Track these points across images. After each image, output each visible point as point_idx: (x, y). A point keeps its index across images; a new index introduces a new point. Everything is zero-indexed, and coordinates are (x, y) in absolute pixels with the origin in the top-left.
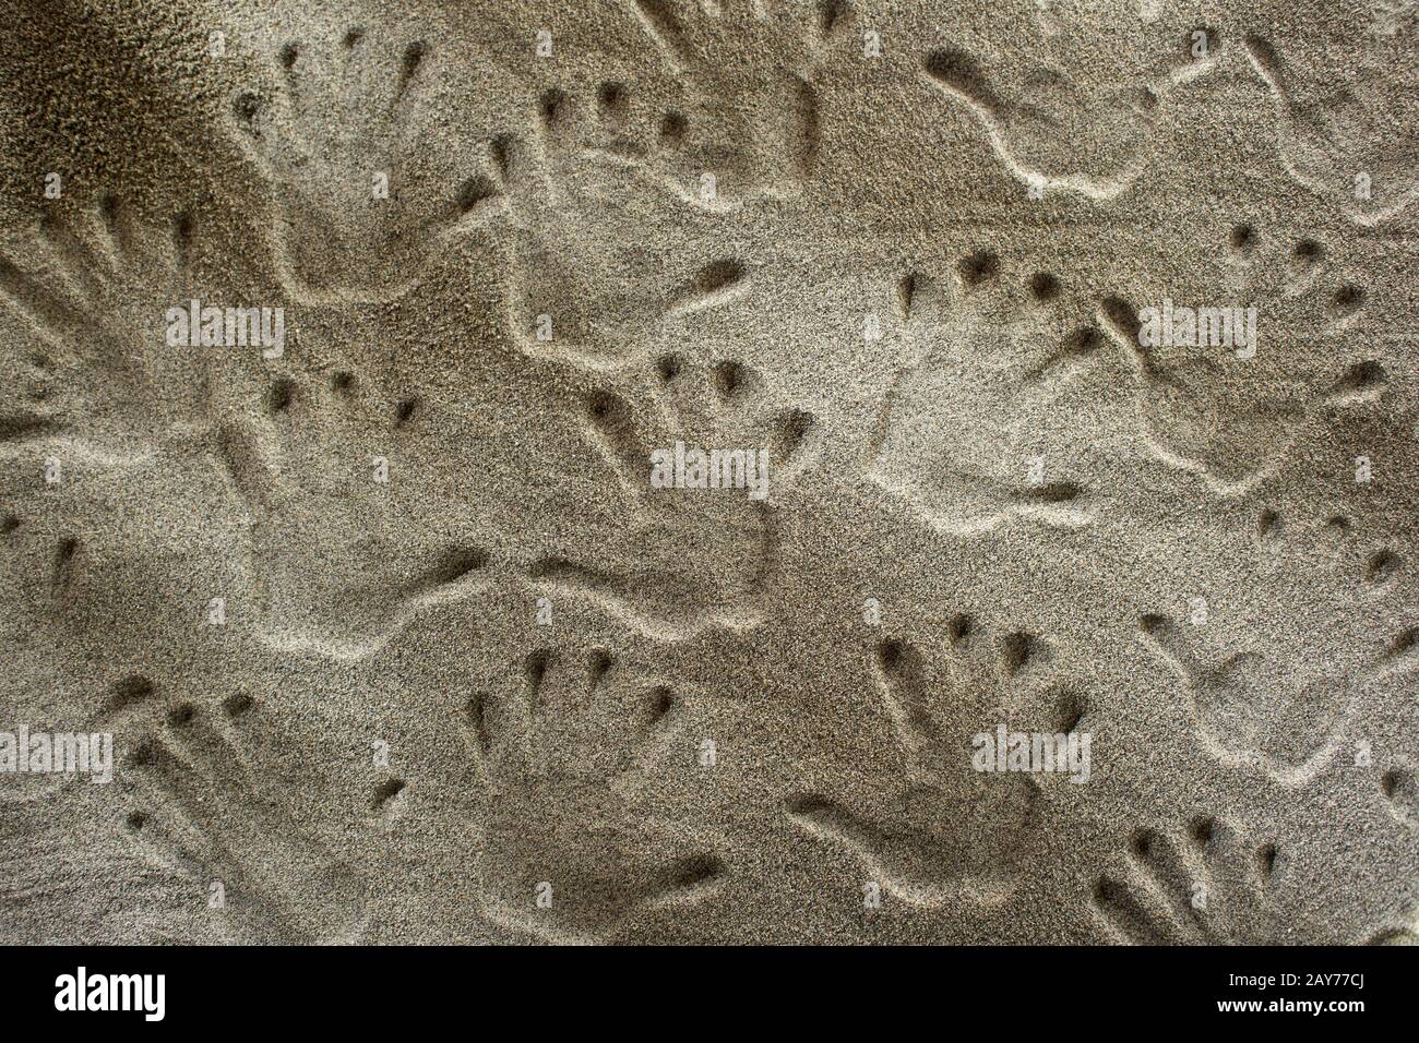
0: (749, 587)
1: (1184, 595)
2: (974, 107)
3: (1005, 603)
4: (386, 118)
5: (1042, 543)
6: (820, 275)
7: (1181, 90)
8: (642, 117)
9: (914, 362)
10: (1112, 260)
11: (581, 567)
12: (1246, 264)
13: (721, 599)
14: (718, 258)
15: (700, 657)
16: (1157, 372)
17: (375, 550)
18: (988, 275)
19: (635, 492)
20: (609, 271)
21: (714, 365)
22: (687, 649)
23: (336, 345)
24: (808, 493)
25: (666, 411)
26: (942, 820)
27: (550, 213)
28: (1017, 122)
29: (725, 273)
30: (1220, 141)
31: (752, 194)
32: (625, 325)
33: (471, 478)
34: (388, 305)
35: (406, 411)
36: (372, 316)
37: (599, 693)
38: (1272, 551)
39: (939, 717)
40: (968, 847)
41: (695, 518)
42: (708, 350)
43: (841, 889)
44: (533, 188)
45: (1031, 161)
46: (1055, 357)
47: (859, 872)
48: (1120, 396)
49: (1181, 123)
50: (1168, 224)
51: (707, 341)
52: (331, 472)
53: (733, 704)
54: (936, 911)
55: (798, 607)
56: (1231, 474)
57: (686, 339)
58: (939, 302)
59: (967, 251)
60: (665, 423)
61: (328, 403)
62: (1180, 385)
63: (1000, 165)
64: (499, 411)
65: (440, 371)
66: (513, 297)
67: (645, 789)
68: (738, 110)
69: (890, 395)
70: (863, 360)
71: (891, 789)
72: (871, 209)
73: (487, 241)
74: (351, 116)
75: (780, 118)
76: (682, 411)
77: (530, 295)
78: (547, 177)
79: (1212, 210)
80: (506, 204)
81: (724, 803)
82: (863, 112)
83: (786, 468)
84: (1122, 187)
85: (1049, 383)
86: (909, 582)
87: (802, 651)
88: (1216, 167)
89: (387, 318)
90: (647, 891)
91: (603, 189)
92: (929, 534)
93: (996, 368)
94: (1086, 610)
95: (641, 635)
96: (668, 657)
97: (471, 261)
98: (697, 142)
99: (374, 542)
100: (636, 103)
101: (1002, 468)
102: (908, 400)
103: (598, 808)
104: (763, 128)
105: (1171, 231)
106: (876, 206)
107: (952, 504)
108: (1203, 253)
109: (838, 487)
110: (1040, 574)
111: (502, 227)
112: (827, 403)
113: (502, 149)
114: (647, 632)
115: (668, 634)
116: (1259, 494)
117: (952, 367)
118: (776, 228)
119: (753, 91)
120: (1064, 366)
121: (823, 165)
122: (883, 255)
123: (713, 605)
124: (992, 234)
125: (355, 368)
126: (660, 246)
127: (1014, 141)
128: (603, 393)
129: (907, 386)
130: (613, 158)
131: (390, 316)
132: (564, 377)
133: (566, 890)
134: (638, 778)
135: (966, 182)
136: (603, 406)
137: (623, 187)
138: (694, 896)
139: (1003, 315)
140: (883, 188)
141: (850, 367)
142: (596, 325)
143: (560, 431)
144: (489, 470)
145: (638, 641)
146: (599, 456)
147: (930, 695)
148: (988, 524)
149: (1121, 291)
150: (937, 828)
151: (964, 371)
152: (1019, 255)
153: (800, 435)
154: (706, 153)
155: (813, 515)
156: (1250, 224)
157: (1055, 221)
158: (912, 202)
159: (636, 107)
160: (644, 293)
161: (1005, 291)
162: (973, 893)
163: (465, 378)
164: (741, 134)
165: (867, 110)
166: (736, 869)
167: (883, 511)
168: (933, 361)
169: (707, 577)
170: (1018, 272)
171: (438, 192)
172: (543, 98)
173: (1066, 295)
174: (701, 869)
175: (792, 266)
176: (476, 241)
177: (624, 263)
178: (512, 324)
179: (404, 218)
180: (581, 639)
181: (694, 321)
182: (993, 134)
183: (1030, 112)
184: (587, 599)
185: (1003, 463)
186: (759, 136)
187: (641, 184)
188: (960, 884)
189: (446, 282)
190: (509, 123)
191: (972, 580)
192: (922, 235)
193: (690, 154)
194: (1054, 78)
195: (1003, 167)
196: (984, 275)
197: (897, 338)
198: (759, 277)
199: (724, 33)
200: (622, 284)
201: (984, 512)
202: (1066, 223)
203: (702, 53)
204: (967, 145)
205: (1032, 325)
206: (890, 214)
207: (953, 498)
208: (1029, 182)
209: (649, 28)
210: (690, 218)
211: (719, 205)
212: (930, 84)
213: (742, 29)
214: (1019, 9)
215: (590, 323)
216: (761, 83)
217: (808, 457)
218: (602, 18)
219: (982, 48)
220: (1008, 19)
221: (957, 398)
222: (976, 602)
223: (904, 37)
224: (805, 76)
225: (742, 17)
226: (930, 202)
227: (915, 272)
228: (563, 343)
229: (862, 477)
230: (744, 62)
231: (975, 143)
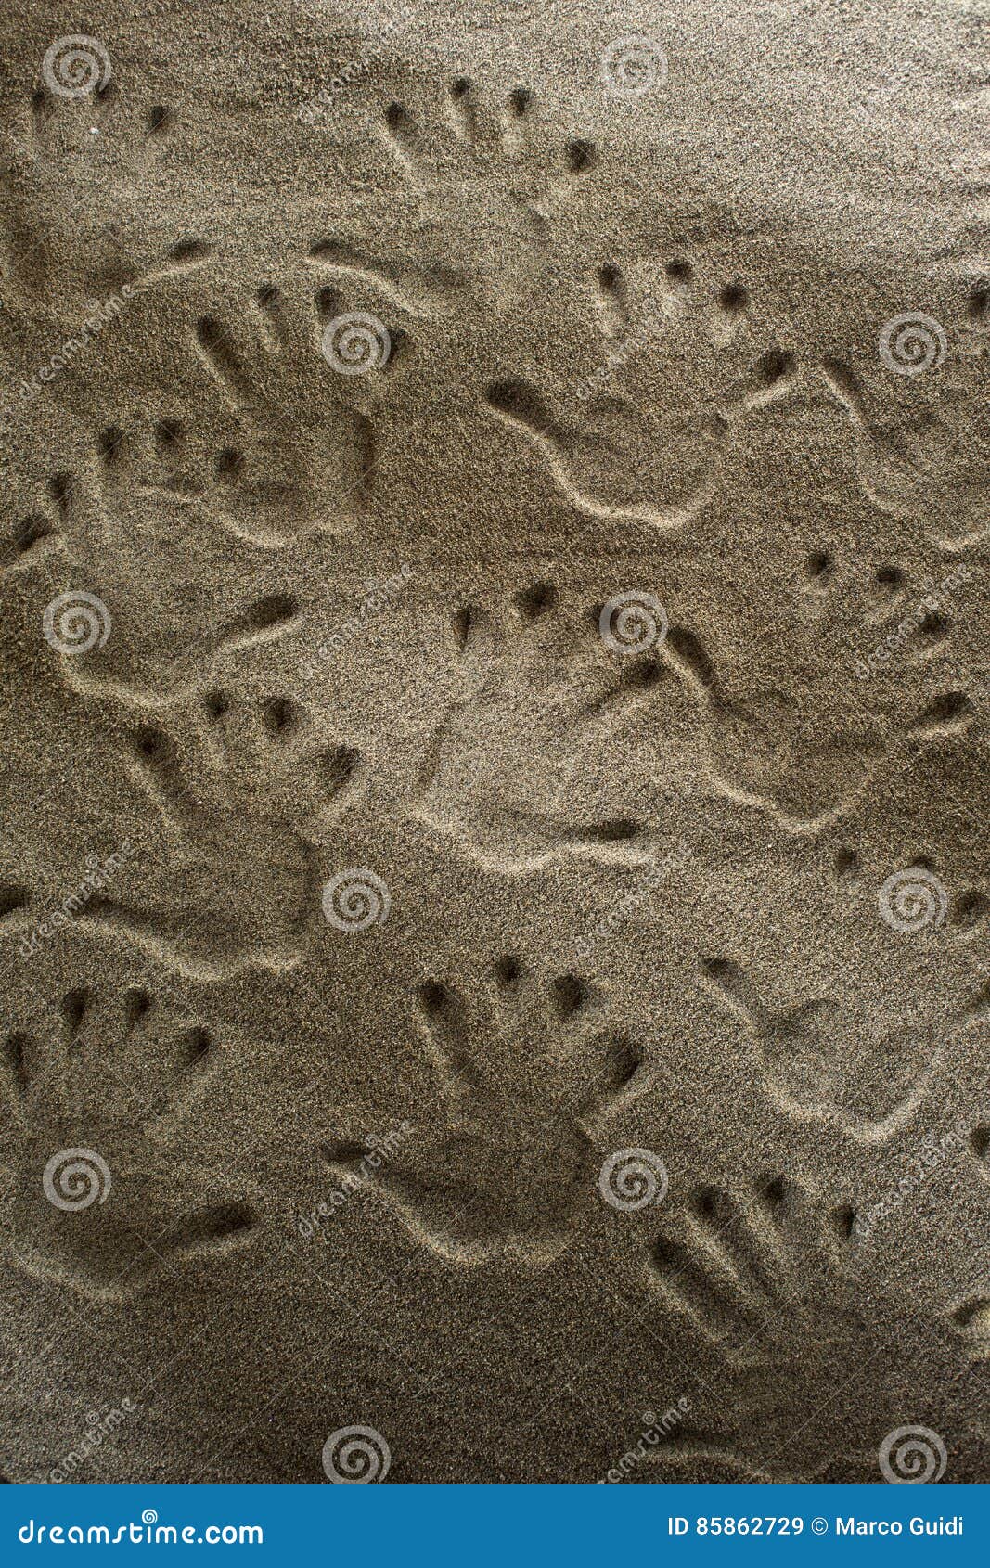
0: (290, 927)
1: (751, 938)
2: (536, 438)
3: (555, 945)
5: (595, 883)
7: (754, 415)
8: (198, 454)
9: (466, 697)
10: (677, 590)
11: (121, 905)
12: (823, 593)
13: (261, 939)
14: (270, 593)
15: (238, 999)
16: (724, 706)
18: (547, 608)
19: (177, 829)
21: (262, 702)
22: (224, 989)
24: (352, 830)
25: (212, 748)
26: (485, 1172)
27: (105, 551)
28: (581, 452)
29: (276, 609)
30: (795, 466)
31: (307, 530)
32: (176, 662)
33: (17, 815)
37: (136, 1035)
38: (850, 892)
39: (481, 1062)
40: (514, 1201)
41: (237, 856)
42: (256, 686)
43: (378, 1242)
44: (89, 526)
45: (593, 490)
46: (615, 691)
47: (397, 1226)
48: (683, 730)
49: (753, 449)
50: (739, 553)
51: (255, 677)
53: (271, 1047)
54: (478, 1269)
55: (339, 947)
56: (805, 811)
57: (235, 676)
58: (493, 635)
59: (524, 583)
60: (211, 760)
62: (750, 718)
63: (561, 495)
64: (48, 748)
67: (178, 1133)
68: (294, 445)
69: (440, 730)
70: (414, 696)
71: (431, 1138)
72: (427, 545)
73: (42, 579)
75: (337, 453)
76: (228, 748)
78: (103, 515)
79: (787, 537)
80: (62, 542)
81: (259, 1149)
82: (421, 445)
83: (331, 806)
84: (689, 516)
85: (607, 717)
86: (454, 922)
87: (342, 993)
88: (791, 494)
90: (178, 1240)
91: (157, 526)
92: (475, 873)
93: (552, 702)
94: (643, 953)
95: (178, 975)
96: (206, 998)
97: (25, 599)
98: (252, 478)
100: (194, 441)
101: (555, 805)
102: (460, 735)
103: (132, 1153)
104: (319, 462)
105: (742, 560)
106: (432, 539)
107: (502, 842)
108: (776, 581)
109: (382, 825)
110: (592, 915)
111: (57, 565)
112: (375, 739)
113: (61, 487)
114: (186, 972)
115: (207, 975)
116: (831, 831)
117: (505, 701)
118: (329, 563)
119: (310, 426)
120: (624, 700)
122: (437, 589)
123: (253, 944)
124: (550, 565)
126: (212, 582)
127: (577, 471)
128: (150, 730)
129: (459, 721)
130: (170, 496)
132: (111, 714)
133: (98, 1238)
134: (172, 1123)
135: (525, 513)
136: (150, 743)
137: (178, 524)
138: (226, 1247)
139: (560, 648)
140: (440, 521)
141: (400, 703)
142: (146, 662)
143: (106, 767)
144: (36, 808)
145: (175, 980)
146: (143, 793)
147: (474, 1040)
148: (538, 863)
149: (686, 622)
150: (480, 1182)
151: (517, 706)
152: (578, 586)
153: (348, 772)
154: (262, 489)
155: (356, 853)
156: (827, 551)
157: (617, 551)
158: (469, 534)
159: (193, 444)
160: (195, 630)
161: (563, 623)
162: (519, 1251)
163: (16, 715)
164: (297, 468)
165: (426, 442)
166: (269, 1219)
167: (428, 850)
168: (487, 696)
169: (247, 916)
170: (575, 605)
172: (102, 437)
174: (232, 1219)
175: (345, 601)
176: (31, 579)
177: (177, 600)
178: (64, 662)
180: (118, 978)
181: (243, 658)
182: (555, 464)
183: (594, 441)
184: (126, 938)
185: (557, 800)
186: (315, 471)
187: (195, 521)
188: (506, 1241)
190: (68, 462)
191: (520, 921)
192: (478, 568)
193: (248, 490)
194: (619, 406)
195: (564, 498)
196: (542, 607)
197: (449, 672)
198: (311, 612)
199: (283, 369)
200: (174, 620)
201: (535, 851)
202: (629, 554)
203: (261, 389)
204: (528, 476)
205: (591, 657)
206: (446, 547)
207: (503, 835)
208: (591, 512)
209: (209, 366)
210: (244, 553)
211: (273, 541)
212: (491, 415)
213: (301, 365)
214: (583, 337)
215: (141, 660)
216: (319, 418)
217: (354, 794)
218: (162, 356)
219: (544, 377)
220: (571, 348)
221: (509, 734)
222: (524, 944)
223: (464, 369)
224: (363, 410)
225: (302, 353)
226: (488, 534)
227: (470, 605)
228: (114, 680)
229: (408, 814)
230: (302, 397)
231: (536, 474)
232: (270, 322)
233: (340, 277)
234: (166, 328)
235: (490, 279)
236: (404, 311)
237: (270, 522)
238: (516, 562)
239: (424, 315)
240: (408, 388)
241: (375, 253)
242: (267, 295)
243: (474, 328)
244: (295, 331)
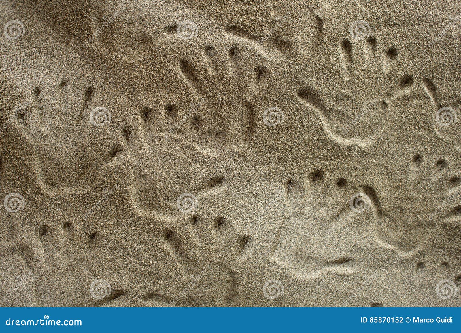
0: (227, 301)
1: (387, 295)
2: (316, 111)
4: (79, 119)
5: (336, 281)
6: (254, 180)
7: (397, 101)
9: (290, 214)
10: (367, 171)
11: (163, 296)
12: (417, 169)
14: (214, 175)
16: (381, 213)
17: (83, 290)
18: (320, 178)
19: (183, 268)
20: (171, 181)
21: (213, 218)
23: (64, 211)
24: (249, 266)
25: (194, 236)
27: (147, 159)
28: (333, 116)
29: (217, 181)
30: (411, 121)
31: (228, 149)
33: (119, 263)
34: (83, 195)
35: (93, 236)
36: (77, 199)
38: (420, 276)
41: (206, 277)
42: (211, 212)
44: (140, 149)
45: (338, 132)
46: (344, 210)
48: (368, 223)
49: (396, 115)
50: (389, 155)
51: (210, 209)
52: (65, 261)
56: (407, 249)
57: (202, 208)
58: (300, 190)
59: (312, 170)
60: (194, 241)
61: (62, 234)
62: (390, 217)
63: (326, 135)
64: (129, 238)
65: (105, 222)
66: (133, 192)
68: (222, 114)
69: (281, 227)
70: (271, 215)
72: (276, 154)
73: (122, 170)
74: (64, 117)
75: (239, 117)
76: (201, 236)
77: (140, 191)
78: (145, 144)
79: (406, 149)
80: (129, 155)
83: (240, 256)
84: (373, 142)
85: (341, 220)
86: (287, 297)
88: (408, 132)
89: (83, 200)
91: (168, 149)
92: (294, 280)
93: (321, 215)
94: (352, 303)
97: (116, 179)
98: (205, 128)
99: (83, 287)
100: (181, 112)
101: (322, 254)
102: (288, 229)
104: (232, 121)
105: (390, 158)
106: (277, 152)
107: (303, 267)
108: (402, 166)
109: (260, 264)
110: (335, 292)
111: (128, 165)
112: (257, 232)
113: (126, 132)
116: (417, 256)
117: (305, 215)
118: (237, 163)
119: (228, 107)
120: (347, 213)
121: (256, 137)
122: (279, 172)
124: (321, 162)
125: (72, 219)
126: (191, 171)
127: (331, 124)
128: (170, 230)
129: (287, 224)
130: (172, 135)
131: (85, 199)
132: (154, 224)
135: (312, 142)
136: (169, 235)
137: (176, 147)
139: (324, 194)
140: (280, 145)
141: (266, 217)
142: (166, 203)
143: (153, 245)
144: (126, 260)
146: (169, 254)
148: (316, 275)
149: (370, 183)
151: (309, 217)
152: (332, 171)
153: (246, 243)
154: (209, 132)
155: (251, 274)
156: (420, 154)
157: (346, 156)
158: (291, 150)
159: (181, 114)
160: (185, 190)
161: (326, 185)
163: (115, 224)
164: (223, 124)
167: (277, 272)
168: (297, 214)
169: (211, 299)
170: (331, 178)
171: (101, 150)
172: (142, 110)
173: (349, 186)
175: (244, 178)
176: (118, 170)
177: (177, 178)
178: (133, 203)
179: (88, 160)
181: (205, 201)
182: (323, 122)
183: (338, 112)
185: (323, 252)
186: (231, 125)
187: (183, 146)
189: (106, 187)
190: (129, 122)
191: (310, 295)
192: (294, 164)
193: (202, 133)
194: (348, 98)
195: (327, 136)
196: (317, 178)
197: (284, 205)
198: (230, 182)
199: (216, 83)
200: (176, 186)
201: (315, 270)
202: (350, 157)
203: (208, 91)
204: (313, 127)
205: (336, 197)
206: (282, 156)
207: (304, 265)
208: (337, 142)
209: (185, 81)
210: (203, 159)
211: (215, 154)
212: (299, 102)
213: (224, 80)
214: (336, 70)
215: (164, 202)
216: (232, 103)
217: (249, 252)
218: (166, 76)
219: (320, 87)
220: (331, 74)
221: (306, 228)
222: (312, 304)
223: (289, 83)
224: (249, 99)
225: (224, 75)
226: (298, 150)
227: (292, 179)
228: (154, 210)
229: (270, 260)
230: (224, 94)
231: (317, 126)
232: (210, 61)
233: (239, 42)
234: (167, 64)
235: (300, 45)
236: (265, 58)
237: (213, 145)
238: (309, 161)
239: (273, 60)
240: (267, 91)
241: (253, 32)
242: (208, 48)
243: (294, 66)
244: (221, 66)
